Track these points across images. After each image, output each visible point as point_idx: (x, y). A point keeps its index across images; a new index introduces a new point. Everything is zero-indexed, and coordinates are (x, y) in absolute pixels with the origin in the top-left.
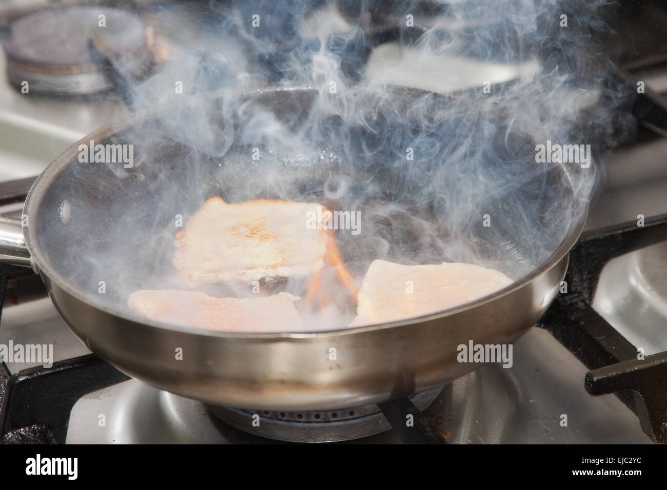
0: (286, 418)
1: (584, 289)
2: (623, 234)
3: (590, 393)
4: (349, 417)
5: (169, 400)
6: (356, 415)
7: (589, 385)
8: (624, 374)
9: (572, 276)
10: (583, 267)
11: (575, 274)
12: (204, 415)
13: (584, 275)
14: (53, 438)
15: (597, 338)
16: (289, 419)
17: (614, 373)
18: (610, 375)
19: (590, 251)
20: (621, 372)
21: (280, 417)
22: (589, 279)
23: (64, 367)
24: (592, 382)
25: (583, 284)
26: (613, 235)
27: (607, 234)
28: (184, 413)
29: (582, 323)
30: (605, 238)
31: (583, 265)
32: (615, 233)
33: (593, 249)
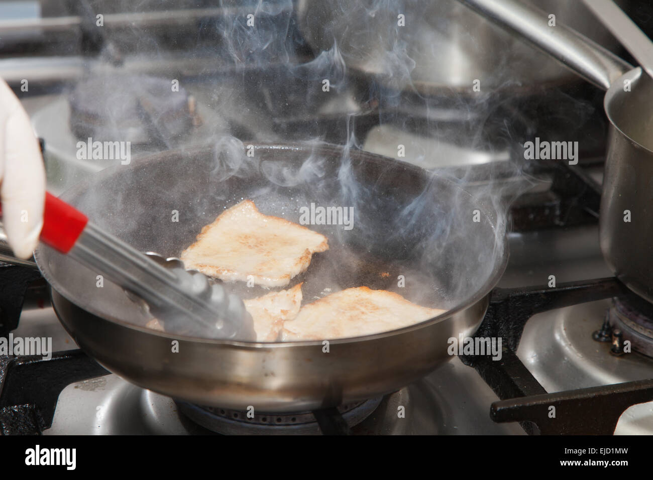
0: (238, 418)
1: (510, 337)
2: (546, 294)
3: (493, 420)
4: (291, 423)
5: (148, 396)
6: (297, 422)
7: (493, 413)
8: (524, 407)
9: (499, 324)
10: (509, 318)
11: (502, 322)
12: (174, 411)
13: (511, 324)
14: (41, 417)
15: (512, 378)
16: (240, 419)
17: (515, 405)
18: (511, 406)
19: (517, 305)
20: (521, 405)
21: (233, 417)
22: (515, 329)
23: (56, 357)
24: (495, 411)
25: (508, 333)
26: (538, 294)
27: (532, 292)
28: (159, 409)
29: (503, 364)
30: (531, 296)
31: (510, 316)
32: (539, 292)
33: (520, 304)
